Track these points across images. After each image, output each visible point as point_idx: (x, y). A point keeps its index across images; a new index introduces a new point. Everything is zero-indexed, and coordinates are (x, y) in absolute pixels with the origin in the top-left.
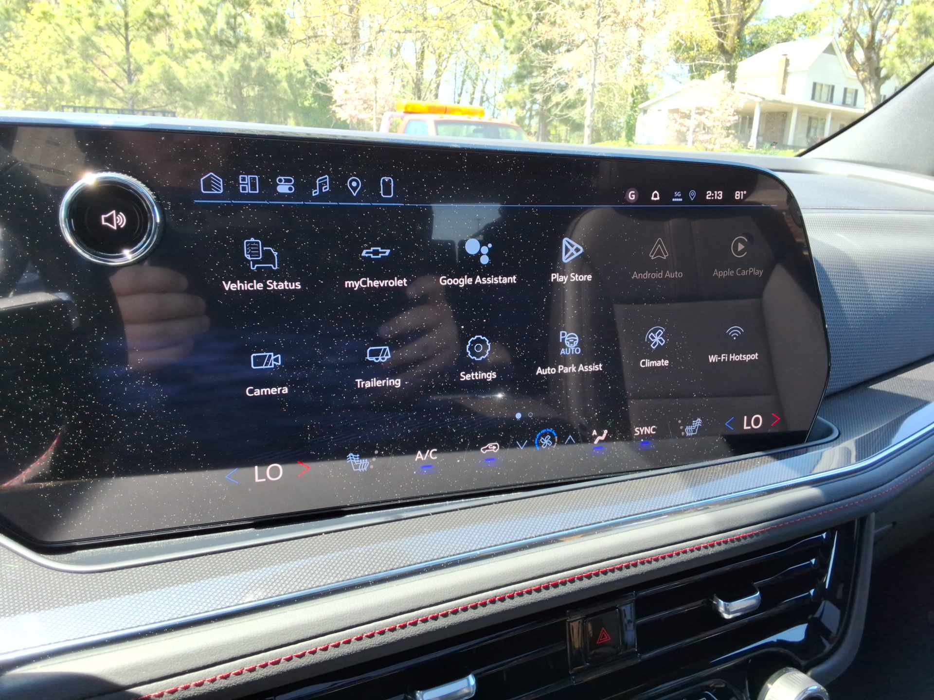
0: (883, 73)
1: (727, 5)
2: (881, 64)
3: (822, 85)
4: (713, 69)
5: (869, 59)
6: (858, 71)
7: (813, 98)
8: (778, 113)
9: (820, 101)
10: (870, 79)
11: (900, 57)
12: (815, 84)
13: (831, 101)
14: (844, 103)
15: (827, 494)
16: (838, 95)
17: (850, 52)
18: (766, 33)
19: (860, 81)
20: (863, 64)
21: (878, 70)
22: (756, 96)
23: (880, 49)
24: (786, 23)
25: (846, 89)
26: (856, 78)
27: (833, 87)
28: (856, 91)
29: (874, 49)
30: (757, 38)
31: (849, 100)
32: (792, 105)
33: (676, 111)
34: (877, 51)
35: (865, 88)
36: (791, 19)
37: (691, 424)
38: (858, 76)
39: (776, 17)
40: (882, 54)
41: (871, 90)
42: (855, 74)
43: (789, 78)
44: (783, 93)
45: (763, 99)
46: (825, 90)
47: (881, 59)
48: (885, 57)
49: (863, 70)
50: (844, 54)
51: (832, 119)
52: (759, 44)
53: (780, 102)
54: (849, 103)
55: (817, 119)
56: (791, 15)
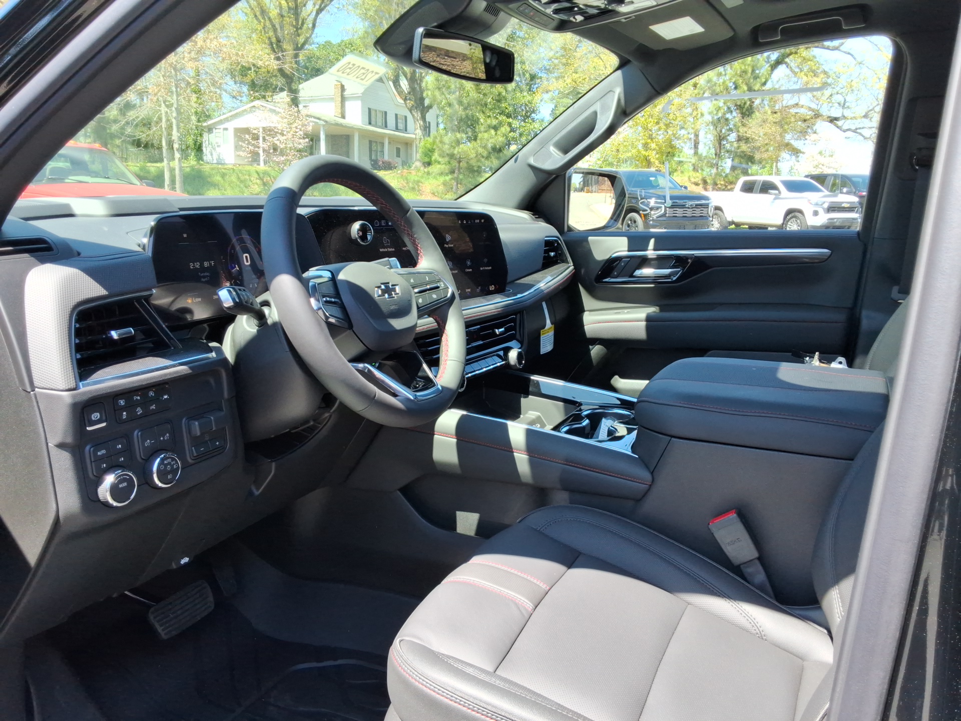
0: (427, 102)
1: (281, 30)
2: (424, 95)
3: (376, 111)
4: (275, 90)
5: (413, 90)
6: (405, 100)
7: (370, 123)
8: (341, 136)
9: (376, 126)
10: (416, 108)
11: (439, 89)
12: (370, 110)
13: (386, 126)
14: (397, 129)
16: (391, 121)
17: (396, 82)
18: (318, 58)
19: (408, 109)
20: (409, 93)
21: (422, 99)
22: (319, 119)
23: (421, 81)
24: (334, 49)
25: (396, 115)
26: (404, 105)
27: (386, 113)
28: (406, 117)
29: (416, 80)
30: (310, 62)
31: (401, 126)
32: (352, 128)
33: (247, 131)
34: (418, 82)
35: (413, 116)
36: (340, 46)
38: (406, 104)
39: (325, 42)
40: (423, 85)
41: (418, 118)
42: (403, 102)
43: (348, 104)
44: (343, 117)
45: (326, 122)
46: (379, 115)
47: (424, 91)
48: (428, 89)
49: (410, 99)
50: (391, 83)
51: (389, 143)
52: (314, 68)
53: (341, 125)
54: (401, 128)
55: (376, 142)
56: (339, 41)
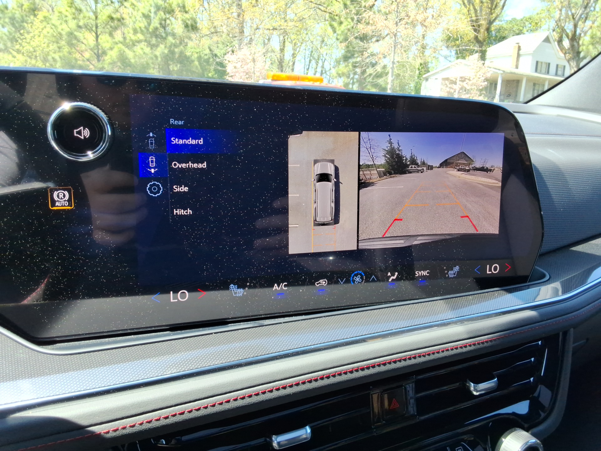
0: (582, 55)
1: (480, 12)
2: (581, 49)
3: (542, 63)
4: (472, 52)
5: (572, 46)
6: (565, 54)
7: (536, 71)
8: (514, 81)
9: (540, 73)
10: (573, 59)
11: (593, 44)
12: (537, 62)
13: (548, 73)
14: (556, 74)
15: (541, 315)
16: (553, 69)
17: (560, 41)
18: (506, 30)
19: (566, 60)
20: (569, 49)
21: (579, 53)
22: (499, 70)
23: (579, 39)
24: (518, 23)
25: (557, 65)
26: (564, 58)
27: (549, 64)
28: (564, 67)
29: (576, 40)
30: (500, 32)
32: (522, 75)
33: (447, 79)
34: (577, 41)
35: (570, 65)
36: (522, 20)
37: (452, 270)
38: (565, 57)
39: (512, 19)
40: (581, 42)
41: (574, 66)
42: (563, 55)
43: (521, 59)
44: (517, 67)
45: (504, 71)
46: (544, 66)
47: (580, 46)
48: (583, 45)
49: (569, 53)
50: (556, 43)
52: (501, 36)
53: (514, 73)
54: (560, 74)
55: (539, 85)
56: (522, 17)
